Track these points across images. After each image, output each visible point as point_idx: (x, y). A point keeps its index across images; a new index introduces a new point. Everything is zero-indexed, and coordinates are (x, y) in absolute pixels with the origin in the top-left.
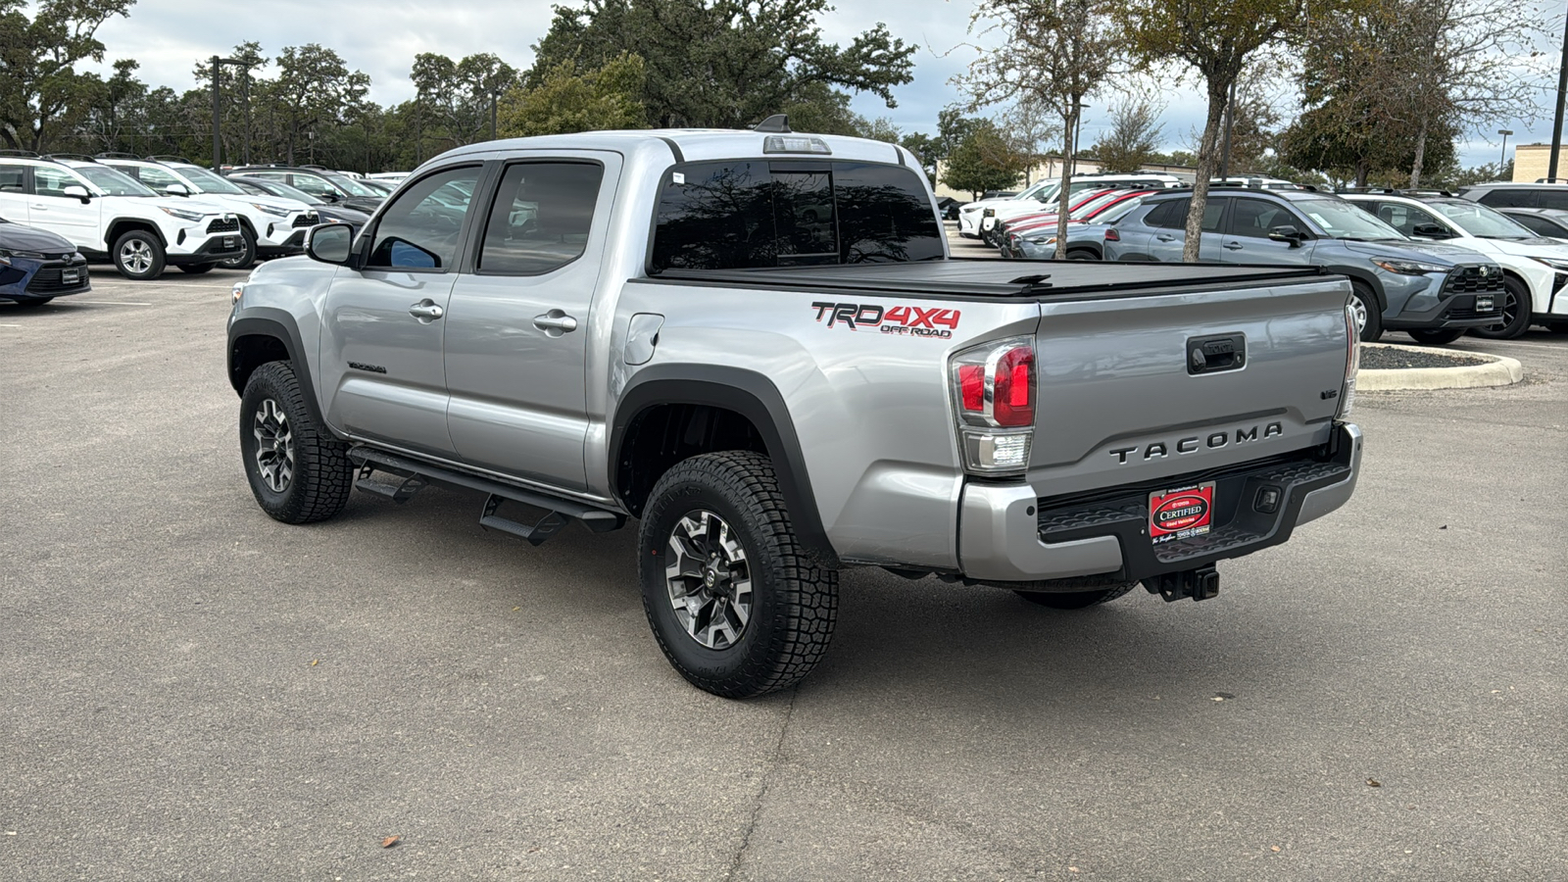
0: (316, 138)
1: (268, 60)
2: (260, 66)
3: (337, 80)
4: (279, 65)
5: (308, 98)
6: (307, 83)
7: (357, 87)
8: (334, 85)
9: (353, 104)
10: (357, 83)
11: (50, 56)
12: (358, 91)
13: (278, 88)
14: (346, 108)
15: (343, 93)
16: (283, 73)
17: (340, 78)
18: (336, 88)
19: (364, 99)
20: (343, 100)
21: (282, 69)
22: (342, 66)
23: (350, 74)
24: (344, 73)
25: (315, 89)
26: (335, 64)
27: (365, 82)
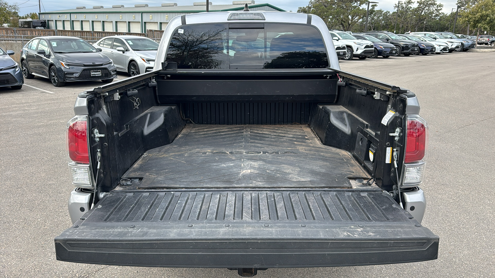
0: (426, 23)
1: (415, 2)
2: (412, 4)
3: (433, 7)
4: (417, 3)
5: (425, 12)
6: (424, 8)
7: (439, 8)
8: (432, 8)
9: (437, 13)
10: (439, 7)
11: (356, 4)
12: (439, 9)
13: (416, 10)
14: (435, 14)
15: (435, 10)
16: (419, 5)
17: (434, 6)
18: (433, 8)
19: (440, 12)
20: (434, 12)
21: (418, 4)
22: (435, 2)
23: (438, 5)
24: (435, 4)
25: (427, 9)
26: (433, 2)
27: (441, 6)
